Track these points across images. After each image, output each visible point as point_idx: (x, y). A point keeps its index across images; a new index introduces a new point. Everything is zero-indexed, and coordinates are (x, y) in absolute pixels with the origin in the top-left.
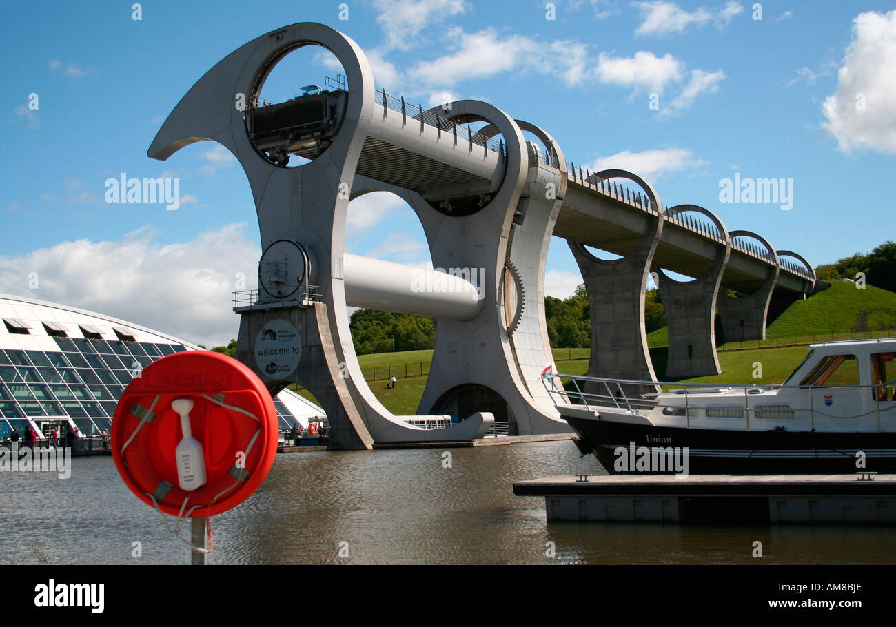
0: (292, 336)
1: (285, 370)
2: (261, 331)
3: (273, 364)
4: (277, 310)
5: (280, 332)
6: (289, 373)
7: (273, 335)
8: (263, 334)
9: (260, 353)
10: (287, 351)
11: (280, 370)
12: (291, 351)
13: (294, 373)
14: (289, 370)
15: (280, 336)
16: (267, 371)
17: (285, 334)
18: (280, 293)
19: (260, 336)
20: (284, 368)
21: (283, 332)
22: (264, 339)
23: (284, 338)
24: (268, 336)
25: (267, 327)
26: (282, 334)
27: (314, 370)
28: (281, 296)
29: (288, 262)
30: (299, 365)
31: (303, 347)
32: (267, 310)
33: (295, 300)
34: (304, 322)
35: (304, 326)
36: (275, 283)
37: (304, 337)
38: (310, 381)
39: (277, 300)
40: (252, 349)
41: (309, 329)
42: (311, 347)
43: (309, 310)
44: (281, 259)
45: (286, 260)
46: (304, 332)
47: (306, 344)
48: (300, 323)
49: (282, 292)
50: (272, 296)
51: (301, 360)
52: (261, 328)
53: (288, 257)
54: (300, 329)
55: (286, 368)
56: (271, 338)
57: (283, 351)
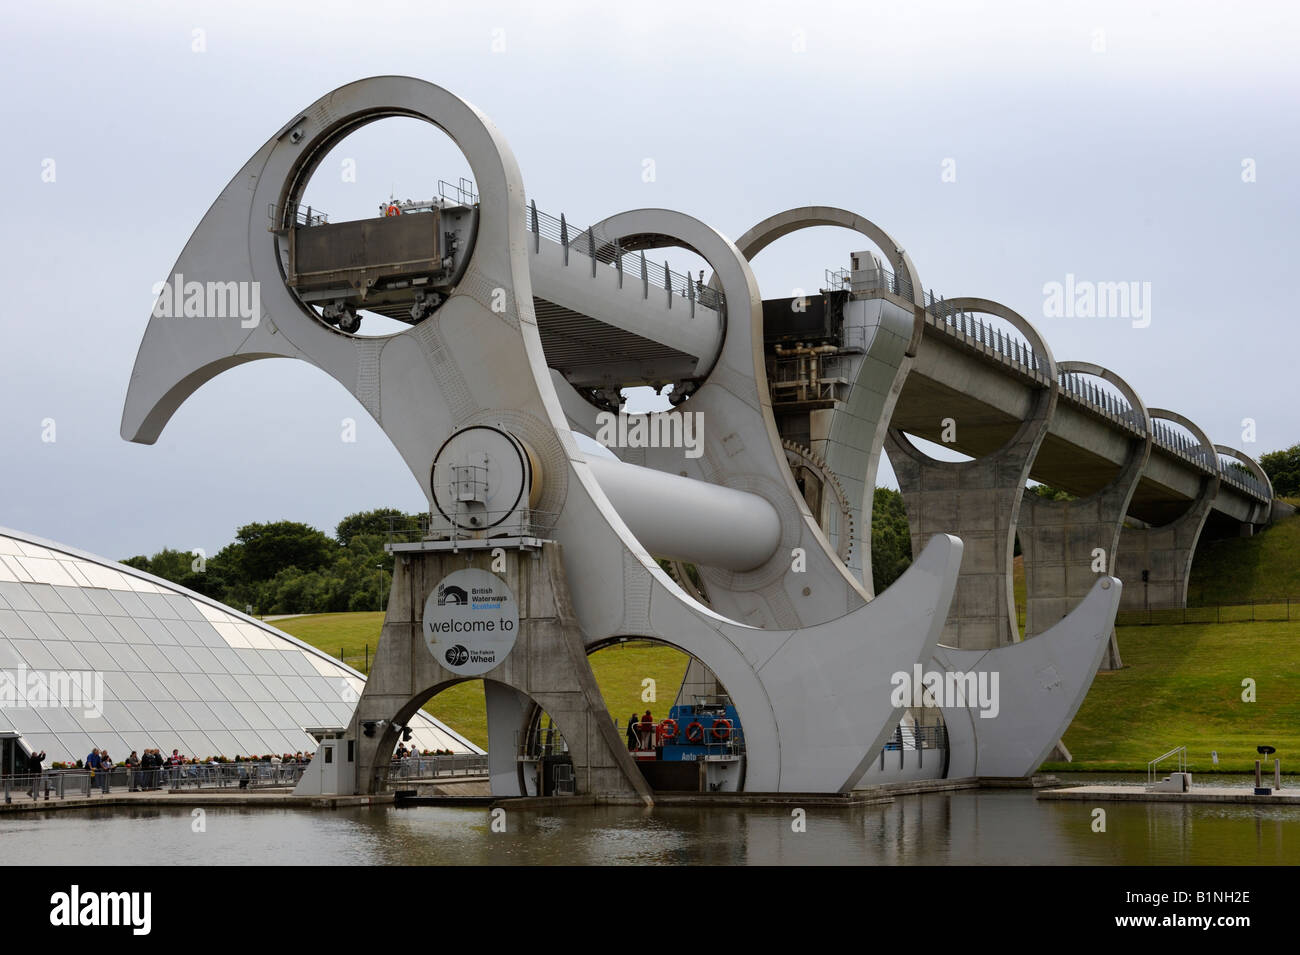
0: (501, 599)
1: (485, 660)
2: (437, 588)
3: (462, 649)
4: (470, 551)
5: (474, 591)
6: (490, 666)
7: (461, 596)
8: (441, 594)
9: (435, 628)
10: (489, 626)
11: (474, 659)
12: (497, 625)
13: (502, 664)
14: (491, 660)
15: (475, 599)
16: (449, 660)
17: (485, 595)
18: (474, 521)
19: (434, 595)
20: (483, 656)
21: (482, 591)
22: (442, 603)
23: (483, 603)
24: (451, 597)
25: (450, 580)
26: (480, 595)
27: (543, 661)
28: (476, 527)
29: (490, 466)
30: (512, 651)
31: (520, 619)
32: (456, 551)
33: (505, 536)
34: (523, 576)
35: (524, 582)
36: (464, 504)
37: (524, 602)
38: (533, 680)
39: (469, 533)
40: (417, 619)
41: (534, 589)
42: (536, 621)
43: (535, 555)
44: (477, 460)
45: (486, 462)
46: (525, 593)
47: (528, 615)
48: (517, 577)
49: (478, 519)
50: (459, 526)
51: (516, 643)
52: (437, 584)
53: (490, 458)
54: (516, 587)
55: (487, 656)
56: (458, 600)
57: (481, 625)
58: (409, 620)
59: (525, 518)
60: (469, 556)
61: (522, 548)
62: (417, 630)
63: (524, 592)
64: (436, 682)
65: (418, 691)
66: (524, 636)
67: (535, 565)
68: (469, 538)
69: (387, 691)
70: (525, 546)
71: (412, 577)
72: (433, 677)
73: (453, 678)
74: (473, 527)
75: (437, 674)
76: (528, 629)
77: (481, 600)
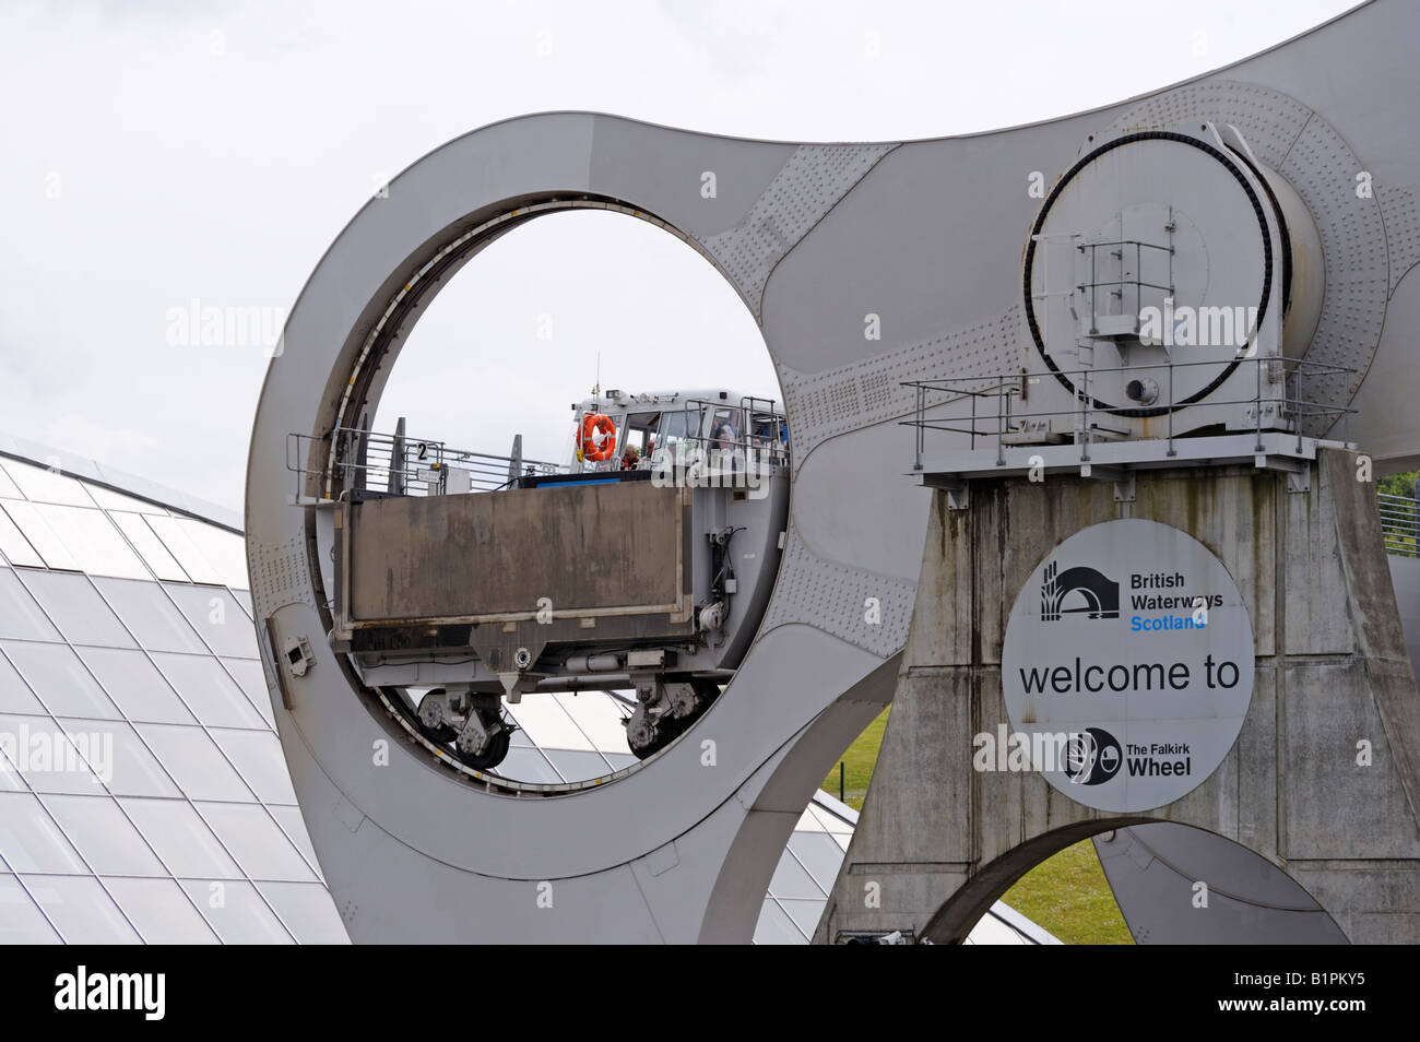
1: (1164, 769)
2: (1039, 573)
4: (1125, 473)
5: (1136, 581)
6: (1179, 786)
7: (1103, 596)
8: (1049, 590)
9: (1033, 681)
10: (1176, 676)
11: (1137, 768)
12: (1198, 674)
13: (1211, 781)
14: (1182, 769)
15: (1138, 603)
17: (1166, 593)
18: (1136, 390)
19: (1032, 591)
20: (1159, 759)
21: (1157, 581)
22: (1051, 613)
23: (1159, 614)
24: (1076, 598)
25: (1067, 557)
26: (1152, 593)
27: (1320, 773)
28: (1143, 407)
29: (1179, 241)
30: (1237, 745)
31: (1258, 658)
32: (1086, 472)
33: (1218, 430)
34: (1266, 537)
35: (1268, 554)
36: (1112, 344)
37: (1268, 610)
38: (1292, 828)
39: (1123, 424)
40: (987, 658)
41: (1295, 574)
42: (1301, 661)
43: (1297, 482)
44: (1144, 225)
45: (1170, 229)
46: (1270, 588)
47: (1279, 647)
48: (1250, 544)
49: (1149, 387)
50: (1098, 405)
51: (1248, 722)
52: (1039, 560)
53: (1178, 218)
54: (1246, 569)
55: (1172, 759)
56: (1093, 606)
57: (1156, 673)
58: (965, 658)
59: (1271, 381)
60: (1123, 484)
61: (1261, 463)
62: (988, 687)
63: (1267, 582)
64: (1036, 829)
65: (989, 856)
66: (1268, 705)
67: (1297, 508)
68: (1125, 436)
69: (910, 852)
70: (1269, 457)
71: (974, 544)
72: (1025, 815)
73: (1079, 818)
74: (1134, 405)
75: (1038, 809)
76: (1280, 686)
77: (1153, 605)
